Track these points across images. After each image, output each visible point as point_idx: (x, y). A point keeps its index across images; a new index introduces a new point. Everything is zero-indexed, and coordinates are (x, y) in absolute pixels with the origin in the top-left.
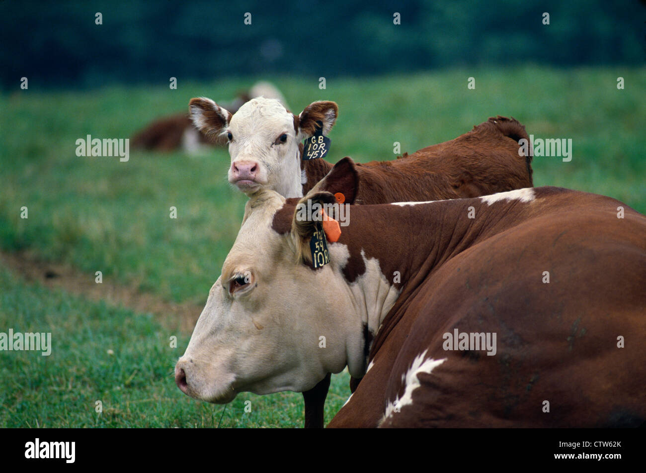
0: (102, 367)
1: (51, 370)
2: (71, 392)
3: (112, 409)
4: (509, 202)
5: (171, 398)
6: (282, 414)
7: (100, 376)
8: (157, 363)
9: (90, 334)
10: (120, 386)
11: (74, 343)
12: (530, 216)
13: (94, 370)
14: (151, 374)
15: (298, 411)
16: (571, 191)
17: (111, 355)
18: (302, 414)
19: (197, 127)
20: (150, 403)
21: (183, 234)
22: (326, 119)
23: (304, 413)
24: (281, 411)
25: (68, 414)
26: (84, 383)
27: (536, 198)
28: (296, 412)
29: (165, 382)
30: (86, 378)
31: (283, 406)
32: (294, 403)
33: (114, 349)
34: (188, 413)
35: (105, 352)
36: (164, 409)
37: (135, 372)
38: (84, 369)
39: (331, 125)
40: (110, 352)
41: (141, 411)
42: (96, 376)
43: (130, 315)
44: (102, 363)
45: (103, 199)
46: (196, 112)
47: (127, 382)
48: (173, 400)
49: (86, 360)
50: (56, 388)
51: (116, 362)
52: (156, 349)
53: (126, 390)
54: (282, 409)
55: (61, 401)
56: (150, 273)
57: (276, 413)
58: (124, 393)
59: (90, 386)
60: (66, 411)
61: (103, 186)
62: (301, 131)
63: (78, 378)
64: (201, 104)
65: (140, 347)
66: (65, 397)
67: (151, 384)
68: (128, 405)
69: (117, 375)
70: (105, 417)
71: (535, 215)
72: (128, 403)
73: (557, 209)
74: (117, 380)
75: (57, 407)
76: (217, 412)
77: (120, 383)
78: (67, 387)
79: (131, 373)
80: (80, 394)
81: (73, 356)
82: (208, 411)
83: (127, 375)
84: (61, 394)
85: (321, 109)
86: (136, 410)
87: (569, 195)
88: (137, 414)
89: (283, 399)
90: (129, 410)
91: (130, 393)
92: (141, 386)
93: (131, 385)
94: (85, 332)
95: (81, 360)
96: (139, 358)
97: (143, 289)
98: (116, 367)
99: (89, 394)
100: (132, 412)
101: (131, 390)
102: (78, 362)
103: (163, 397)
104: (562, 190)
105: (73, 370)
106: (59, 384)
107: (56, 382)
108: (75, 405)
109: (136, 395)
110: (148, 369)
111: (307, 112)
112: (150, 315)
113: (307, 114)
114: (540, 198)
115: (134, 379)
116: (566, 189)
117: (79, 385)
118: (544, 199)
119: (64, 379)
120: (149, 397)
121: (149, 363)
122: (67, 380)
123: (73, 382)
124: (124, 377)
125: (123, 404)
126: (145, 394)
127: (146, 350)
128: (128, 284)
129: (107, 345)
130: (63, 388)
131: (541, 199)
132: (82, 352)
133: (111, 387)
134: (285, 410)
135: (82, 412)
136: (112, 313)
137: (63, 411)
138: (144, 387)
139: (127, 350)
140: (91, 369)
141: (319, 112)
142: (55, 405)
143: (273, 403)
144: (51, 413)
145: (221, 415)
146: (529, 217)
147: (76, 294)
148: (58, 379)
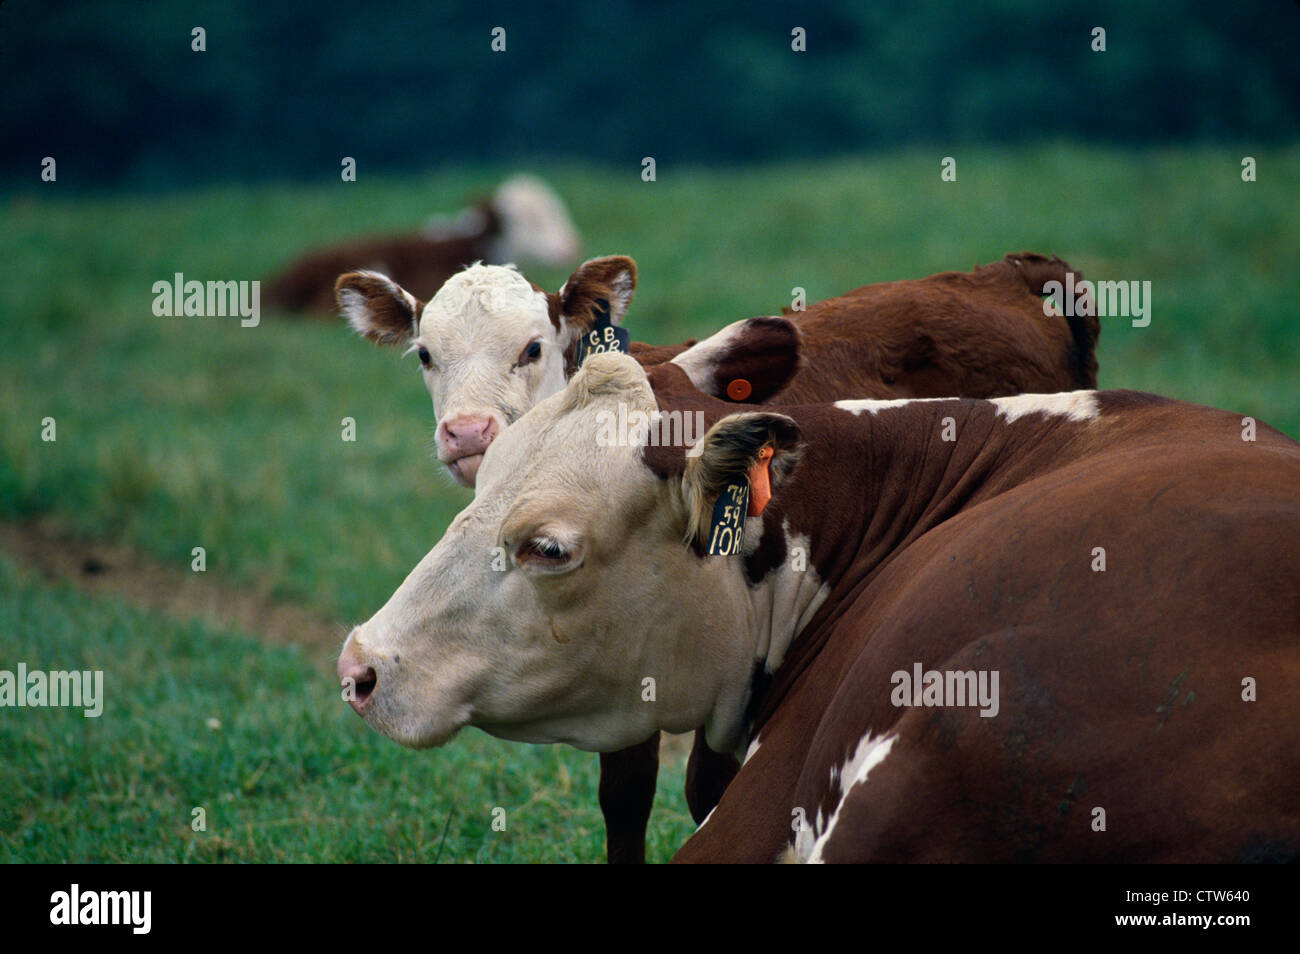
0: (196, 754)
1: (94, 760)
2: (135, 804)
3: (217, 838)
4: (1046, 419)
5: (338, 816)
6: (561, 849)
7: (190, 771)
8: (311, 746)
9: (172, 685)
10: (232, 792)
11: (139, 706)
12: (1087, 451)
13: (180, 761)
14: (297, 768)
15: (594, 843)
16: (1171, 402)
17: (215, 731)
18: (602, 850)
19: (357, 330)
20: (295, 827)
21: (362, 483)
22: (616, 293)
23: (605, 847)
24: (561, 844)
25: (129, 850)
26: (159, 787)
27: (1101, 413)
28: (589, 844)
29: (326, 786)
30: (164, 777)
31: (564, 832)
32: (586, 827)
33: (222, 718)
34: (371, 847)
35: (201, 724)
36: (323, 840)
37: (265, 764)
38: (159, 759)
39: (627, 303)
40: (214, 723)
41: (277, 842)
42: (183, 773)
43: (256, 649)
44: (196, 746)
45: (197, 414)
46: (353, 302)
47: (249, 784)
48: (342, 821)
49: (165, 739)
50: (103, 797)
51: (226, 745)
52: (306, 717)
53: (246, 801)
54: (562, 840)
55: (114, 822)
56: (295, 563)
57: (549, 847)
58: (242, 807)
59: (172, 793)
60: (124, 844)
61: (197, 387)
62: (568, 322)
63: (147, 776)
64: (361, 283)
65: (274, 714)
66: (122, 816)
67: (296, 788)
68: (250, 832)
69: (228, 770)
70: (203, 856)
71: (1096, 450)
72: (249, 827)
73: (1140, 438)
74: (227, 781)
75: (106, 835)
76: (428, 845)
77: (232, 787)
78: (126, 793)
79: (256, 765)
80: (150, 809)
81: (137, 733)
82: (410, 844)
83: (248, 770)
84: (114, 809)
85: (603, 272)
86: (265, 840)
87: (1167, 410)
88: (268, 849)
89: (564, 819)
90: (251, 841)
91: (255, 807)
92: (276, 791)
93: (255, 792)
94: (162, 682)
95: (152, 739)
96: (273, 736)
97: (281, 596)
98: (227, 754)
99: (170, 810)
100: (258, 845)
101: (256, 800)
102: (147, 743)
103: (322, 814)
104: (1154, 400)
105: (137, 760)
106: (110, 789)
107: (104, 785)
108: (141, 831)
109: (267, 810)
110: (291, 757)
111: (576, 282)
112: (294, 648)
113: (575, 287)
114: (1109, 414)
115: (262, 777)
116: (1161, 398)
117: (149, 790)
118: (1117, 417)
119: (119, 779)
120: (292, 816)
121: (293, 747)
122: (126, 780)
123: (138, 784)
124: (241, 774)
125: (239, 828)
126: (285, 809)
127: (287, 721)
128: (250, 585)
129: (207, 710)
130: (118, 796)
131: (1110, 417)
132: (154, 724)
133: (214, 796)
134: (568, 842)
135: (155, 845)
136: (218, 644)
137: (117, 843)
138: (283, 796)
139: (248, 719)
140: (173, 758)
141: (599, 280)
142: (101, 831)
143: (543, 827)
144: (94, 848)
145: (436, 852)
146: (1084, 453)
147: (143, 606)
148: (107, 778)
